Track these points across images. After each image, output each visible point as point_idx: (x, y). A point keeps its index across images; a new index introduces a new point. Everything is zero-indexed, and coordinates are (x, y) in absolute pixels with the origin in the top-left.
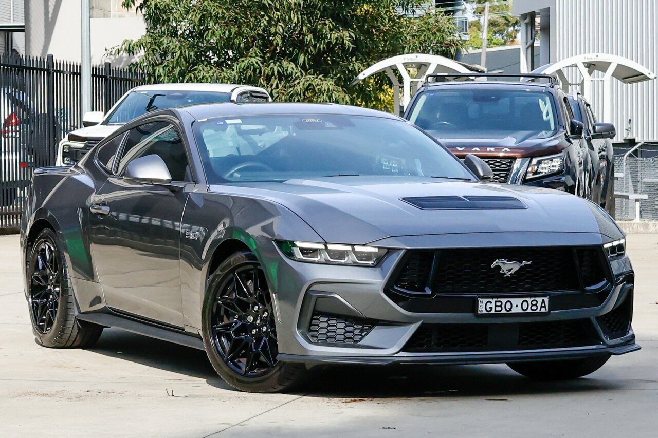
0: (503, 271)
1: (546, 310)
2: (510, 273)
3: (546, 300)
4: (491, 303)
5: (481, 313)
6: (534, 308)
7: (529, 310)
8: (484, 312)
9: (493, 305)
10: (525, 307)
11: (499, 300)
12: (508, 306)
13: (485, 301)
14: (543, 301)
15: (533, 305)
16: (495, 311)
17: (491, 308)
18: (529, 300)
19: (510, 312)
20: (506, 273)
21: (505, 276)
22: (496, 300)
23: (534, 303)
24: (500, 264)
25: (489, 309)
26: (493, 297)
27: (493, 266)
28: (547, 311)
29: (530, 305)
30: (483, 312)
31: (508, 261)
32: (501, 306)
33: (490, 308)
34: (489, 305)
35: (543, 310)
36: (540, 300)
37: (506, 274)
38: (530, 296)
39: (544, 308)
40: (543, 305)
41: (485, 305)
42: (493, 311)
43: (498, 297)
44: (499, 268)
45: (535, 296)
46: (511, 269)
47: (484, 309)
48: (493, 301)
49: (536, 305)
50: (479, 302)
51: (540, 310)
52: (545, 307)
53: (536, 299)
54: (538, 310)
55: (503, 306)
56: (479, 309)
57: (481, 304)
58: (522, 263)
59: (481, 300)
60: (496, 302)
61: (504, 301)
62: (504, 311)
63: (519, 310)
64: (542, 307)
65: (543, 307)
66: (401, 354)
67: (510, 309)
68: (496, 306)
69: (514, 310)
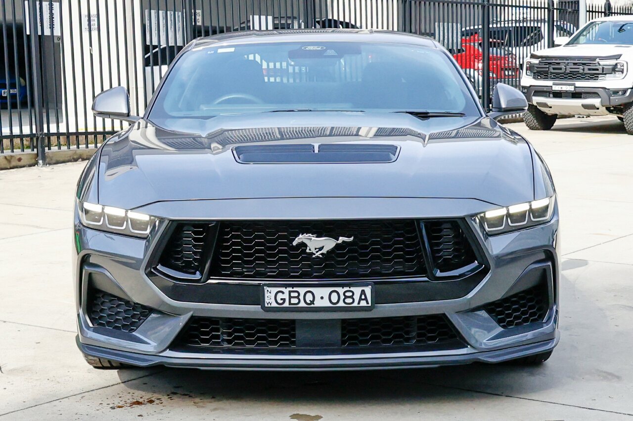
0: (310, 250)
1: (368, 303)
2: (320, 252)
3: (368, 290)
4: (283, 293)
5: (269, 305)
6: (349, 300)
7: (341, 304)
8: (274, 305)
9: (286, 296)
10: (334, 298)
11: (295, 289)
12: (309, 297)
13: (274, 290)
14: (363, 292)
15: (346, 297)
16: (290, 304)
17: (284, 300)
18: (341, 290)
19: (312, 306)
20: (314, 252)
21: (314, 256)
22: (291, 289)
23: (349, 294)
24: (306, 241)
25: (281, 302)
26: (286, 286)
27: (295, 243)
28: (370, 305)
29: (342, 297)
30: (272, 305)
31: (317, 237)
32: (298, 297)
33: (281, 299)
34: (280, 296)
35: (363, 303)
36: (357, 291)
37: (315, 254)
38: (343, 286)
39: (365, 301)
40: (363, 297)
41: (273, 296)
42: (286, 304)
43: (293, 286)
44: (303, 245)
45: (349, 285)
46: (323, 247)
47: (273, 300)
48: (286, 291)
49: (352, 297)
50: (266, 291)
51: (359, 303)
52: (366, 299)
53: (352, 289)
54: (355, 304)
55: (301, 297)
56: (267, 300)
57: (269, 294)
58: (338, 240)
59: (269, 289)
60: (290, 292)
61: (302, 291)
62: (302, 304)
63: (326, 303)
64: (361, 299)
65: (363, 300)
66: (168, 353)
67: (312, 302)
68: (290, 297)
69: (318, 303)
